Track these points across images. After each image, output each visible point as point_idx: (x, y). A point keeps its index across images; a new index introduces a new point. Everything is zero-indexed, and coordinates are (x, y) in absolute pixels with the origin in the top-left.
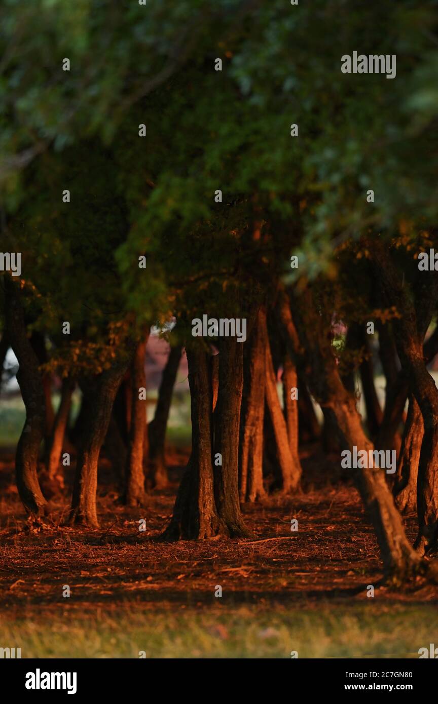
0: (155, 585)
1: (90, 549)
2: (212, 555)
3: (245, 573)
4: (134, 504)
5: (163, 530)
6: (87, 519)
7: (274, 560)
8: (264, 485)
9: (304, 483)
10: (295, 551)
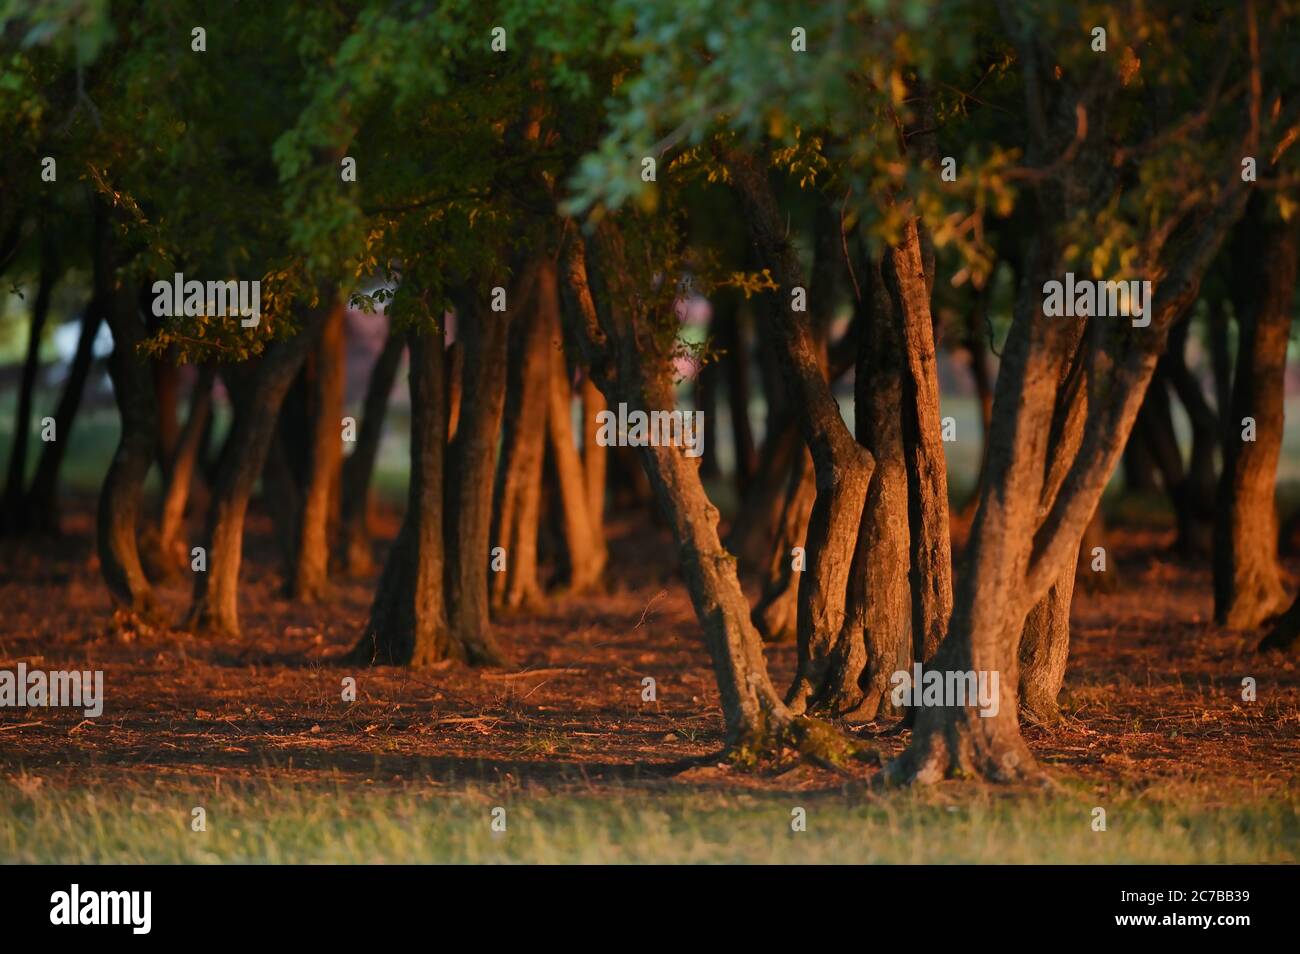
0: (324, 741)
1: (220, 674)
2: (433, 695)
3: (485, 727)
4: (307, 598)
5: (351, 647)
6: (219, 620)
7: (541, 708)
8: (538, 578)
9: (610, 579)
10: (580, 695)
